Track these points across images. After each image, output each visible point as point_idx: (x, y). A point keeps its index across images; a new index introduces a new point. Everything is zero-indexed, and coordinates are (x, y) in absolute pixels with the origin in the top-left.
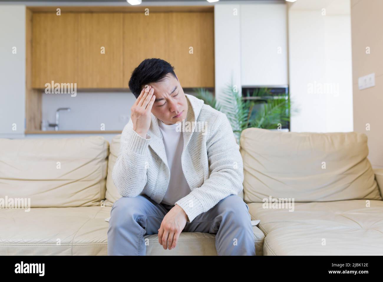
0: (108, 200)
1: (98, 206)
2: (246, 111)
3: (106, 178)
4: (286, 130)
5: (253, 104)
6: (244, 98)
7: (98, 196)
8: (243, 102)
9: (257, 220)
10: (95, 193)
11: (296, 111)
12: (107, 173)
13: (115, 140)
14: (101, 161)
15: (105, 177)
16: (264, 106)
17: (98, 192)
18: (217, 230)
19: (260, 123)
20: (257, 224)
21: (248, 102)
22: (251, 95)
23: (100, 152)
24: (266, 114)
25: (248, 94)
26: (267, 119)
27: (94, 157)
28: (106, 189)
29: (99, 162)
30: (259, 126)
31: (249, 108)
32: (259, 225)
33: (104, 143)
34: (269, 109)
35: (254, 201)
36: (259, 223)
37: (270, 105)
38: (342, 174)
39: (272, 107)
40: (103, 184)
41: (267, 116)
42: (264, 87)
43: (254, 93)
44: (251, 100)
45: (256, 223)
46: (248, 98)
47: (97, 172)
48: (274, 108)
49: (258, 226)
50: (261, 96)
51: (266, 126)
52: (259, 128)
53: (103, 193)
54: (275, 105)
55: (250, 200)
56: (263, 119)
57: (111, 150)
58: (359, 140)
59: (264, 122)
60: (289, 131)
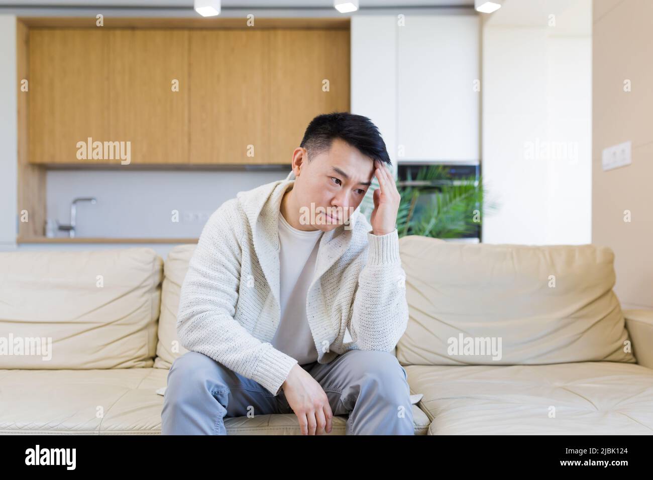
0: (161, 358)
1: (143, 367)
2: (404, 206)
3: (157, 321)
4: (475, 241)
5: (417, 194)
6: (401, 184)
7: (145, 351)
8: (400, 189)
9: (417, 394)
10: (138, 346)
11: (493, 206)
12: (160, 312)
13: (174, 255)
14: (149, 291)
15: (155, 318)
16: (436, 198)
17: (142, 344)
18: (352, 409)
19: (429, 227)
20: (417, 401)
21: (408, 190)
22: (414, 178)
23: (146, 275)
24: (439, 213)
25: (409, 177)
26: (440, 221)
27: (136, 284)
28: (157, 339)
29: (145, 293)
30: (427, 232)
31: (410, 201)
32: (421, 403)
33: (155, 259)
34: (445, 204)
35: (412, 361)
36: (420, 401)
37: (448, 196)
38: (568, 317)
39: (451, 201)
40: (152, 330)
41: (442, 216)
42: (436, 164)
43: (419, 176)
44: (413, 187)
45: (415, 399)
46: (409, 183)
47: (142, 309)
48: (454, 202)
49: (418, 404)
50: (431, 179)
51: (438, 233)
52: (427, 236)
53: (152, 345)
54: (455, 197)
55: (408, 361)
56: (433, 221)
57: (166, 273)
58: (599, 258)
59: (436, 225)
60: (481, 241)
